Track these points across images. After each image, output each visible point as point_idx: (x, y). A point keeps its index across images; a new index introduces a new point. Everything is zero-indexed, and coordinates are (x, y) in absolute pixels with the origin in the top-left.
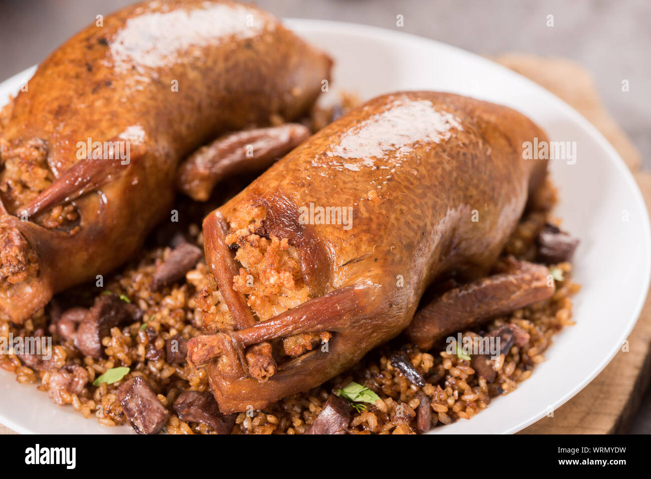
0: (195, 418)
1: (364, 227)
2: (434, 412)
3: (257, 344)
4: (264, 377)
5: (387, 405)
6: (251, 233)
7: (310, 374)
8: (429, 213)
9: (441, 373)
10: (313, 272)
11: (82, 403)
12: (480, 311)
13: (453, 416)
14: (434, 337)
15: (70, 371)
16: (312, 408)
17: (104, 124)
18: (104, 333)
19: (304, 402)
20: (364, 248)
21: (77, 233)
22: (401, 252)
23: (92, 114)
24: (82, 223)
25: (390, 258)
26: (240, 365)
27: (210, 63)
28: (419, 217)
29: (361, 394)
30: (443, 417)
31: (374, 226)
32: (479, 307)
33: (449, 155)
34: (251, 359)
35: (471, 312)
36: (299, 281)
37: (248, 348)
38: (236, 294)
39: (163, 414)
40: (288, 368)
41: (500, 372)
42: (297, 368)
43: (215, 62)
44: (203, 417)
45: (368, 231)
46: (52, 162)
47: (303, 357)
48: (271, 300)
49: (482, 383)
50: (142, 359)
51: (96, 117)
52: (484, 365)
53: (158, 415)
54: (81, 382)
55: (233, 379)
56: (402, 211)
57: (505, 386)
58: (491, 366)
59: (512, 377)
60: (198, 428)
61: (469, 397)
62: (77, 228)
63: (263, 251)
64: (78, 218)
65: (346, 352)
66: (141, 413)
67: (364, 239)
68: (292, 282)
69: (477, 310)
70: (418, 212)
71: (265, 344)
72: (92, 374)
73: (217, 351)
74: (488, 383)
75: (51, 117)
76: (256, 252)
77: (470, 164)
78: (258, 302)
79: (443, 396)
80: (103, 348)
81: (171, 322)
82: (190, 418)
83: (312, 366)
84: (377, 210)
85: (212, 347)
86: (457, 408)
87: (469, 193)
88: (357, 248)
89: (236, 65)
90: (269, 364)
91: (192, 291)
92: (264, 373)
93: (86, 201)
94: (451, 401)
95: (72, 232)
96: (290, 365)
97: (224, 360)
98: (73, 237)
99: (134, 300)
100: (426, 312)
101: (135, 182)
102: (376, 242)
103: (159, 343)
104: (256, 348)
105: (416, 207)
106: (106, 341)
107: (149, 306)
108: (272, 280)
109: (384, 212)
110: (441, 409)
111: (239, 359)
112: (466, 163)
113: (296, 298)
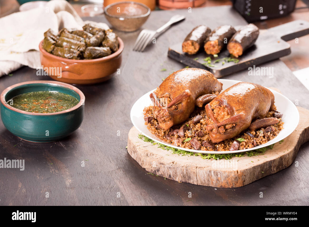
0: (207, 145)
1: (240, 103)
2: (257, 143)
3: (220, 126)
4: (223, 132)
5: (247, 141)
6: (217, 105)
7: (231, 134)
8: (253, 102)
9: (257, 136)
10: (230, 112)
11: (182, 145)
12: (264, 124)
13: (261, 144)
14: (255, 129)
15: (178, 139)
16: (231, 144)
17: (181, 90)
18: (185, 131)
19: (229, 142)
20: (241, 107)
21: (178, 111)
22: (248, 108)
23: (178, 88)
24: (178, 109)
25: (246, 109)
26: (217, 130)
27: (200, 79)
28: (251, 102)
29: (241, 139)
30: (259, 144)
31: (242, 103)
32: (264, 123)
33: (255, 91)
34: (220, 129)
35: (262, 124)
36: (228, 114)
37: (219, 127)
38: (215, 118)
39: (200, 145)
40: (227, 132)
41: (269, 136)
42: (228, 132)
43: (201, 79)
44: (208, 145)
45: (241, 104)
46: (171, 97)
47: (230, 130)
48: (222, 118)
49: (266, 137)
50: (193, 136)
51: (179, 88)
52: (266, 134)
53: (199, 145)
54: (181, 141)
55: (216, 134)
56: (247, 101)
57: (271, 138)
58: (267, 134)
59: (272, 137)
60: (207, 148)
61: (264, 140)
62: (178, 110)
63: (220, 109)
64: (177, 108)
65: (238, 129)
66: (195, 145)
67: (240, 105)
68: (227, 114)
69: (263, 124)
70: (251, 101)
71: (222, 126)
72: (183, 140)
73: (213, 128)
74: (267, 138)
75: (170, 89)
76: (218, 109)
77: (260, 93)
78: (220, 119)
79: (258, 140)
80: (185, 135)
81: (198, 129)
82: (206, 146)
83: (231, 132)
84: (242, 100)
85: (212, 127)
86: (261, 142)
87: (260, 99)
88: (239, 107)
89: (205, 80)
90: (224, 129)
91: (201, 124)
92: (223, 131)
93: (179, 105)
94: (260, 140)
95: (177, 111)
96: (227, 131)
97: (214, 129)
98: (177, 112)
99: (190, 126)
100: (253, 123)
101: (189, 101)
102: (243, 106)
103: (197, 133)
104: (220, 127)
105: (250, 100)
106: (185, 133)
107: (193, 127)
108: (222, 114)
109: (244, 100)
110: (258, 142)
111: (217, 129)
112: (259, 93)
113: (227, 117)
